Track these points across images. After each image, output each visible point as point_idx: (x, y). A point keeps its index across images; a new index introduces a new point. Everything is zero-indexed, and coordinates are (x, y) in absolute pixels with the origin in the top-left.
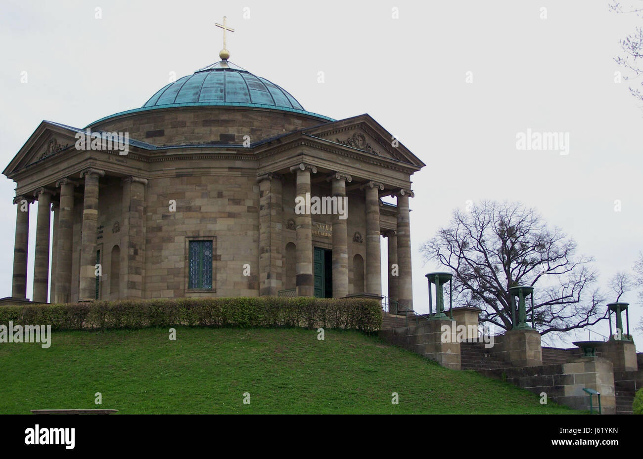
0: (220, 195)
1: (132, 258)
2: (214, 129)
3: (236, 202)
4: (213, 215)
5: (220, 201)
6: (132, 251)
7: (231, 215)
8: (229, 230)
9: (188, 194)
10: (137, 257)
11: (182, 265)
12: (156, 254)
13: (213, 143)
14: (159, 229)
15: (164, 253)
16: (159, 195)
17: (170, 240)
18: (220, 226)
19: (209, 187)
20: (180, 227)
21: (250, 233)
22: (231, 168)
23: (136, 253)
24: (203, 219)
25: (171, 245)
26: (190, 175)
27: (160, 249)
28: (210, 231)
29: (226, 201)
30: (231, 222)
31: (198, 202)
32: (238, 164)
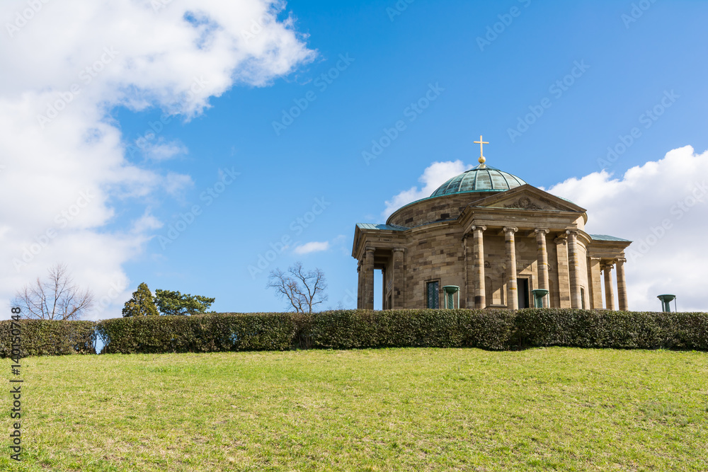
0: (442, 252)
1: (396, 297)
2: (437, 212)
3: (451, 255)
4: (438, 265)
5: (442, 255)
6: (396, 292)
7: (448, 264)
8: (447, 273)
9: (425, 254)
10: (400, 296)
11: (422, 298)
12: (411, 293)
13: (437, 220)
14: (412, 277)
15: (415, 292)
16: (412, 257)
17: (417, 283)
18: (442, 272)
19: (436, 248)
20: (421, 275)
21: (460, 273)
22: (447, 235)
23: (399, 293)
24: (433, 268)
25: (417, 286)
26: (425, 242)
27: (412, 289)
28: (437, 275)
29: (445, 255)
30: (448, 268)
31: (430, 259)
32: (452, 231)
